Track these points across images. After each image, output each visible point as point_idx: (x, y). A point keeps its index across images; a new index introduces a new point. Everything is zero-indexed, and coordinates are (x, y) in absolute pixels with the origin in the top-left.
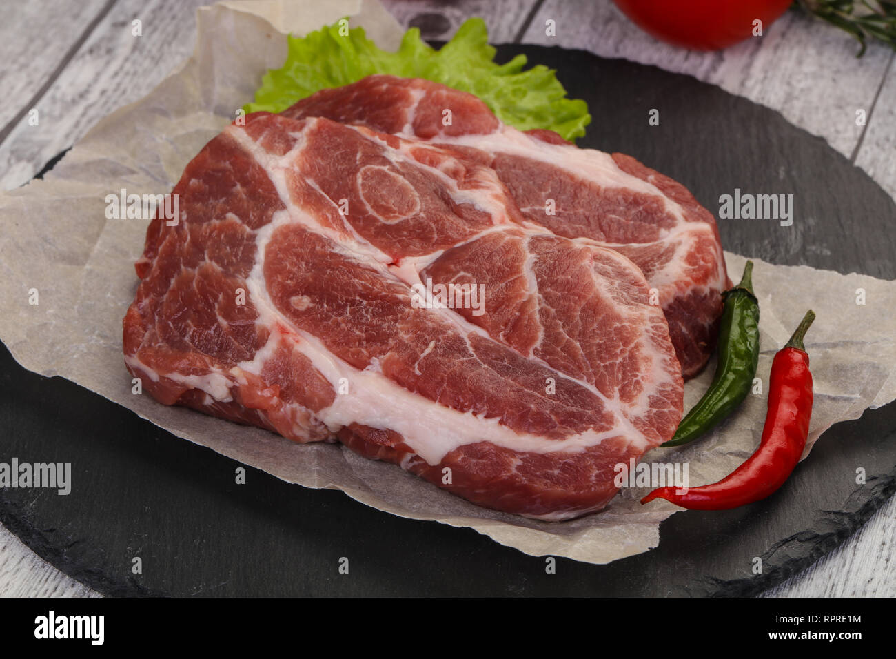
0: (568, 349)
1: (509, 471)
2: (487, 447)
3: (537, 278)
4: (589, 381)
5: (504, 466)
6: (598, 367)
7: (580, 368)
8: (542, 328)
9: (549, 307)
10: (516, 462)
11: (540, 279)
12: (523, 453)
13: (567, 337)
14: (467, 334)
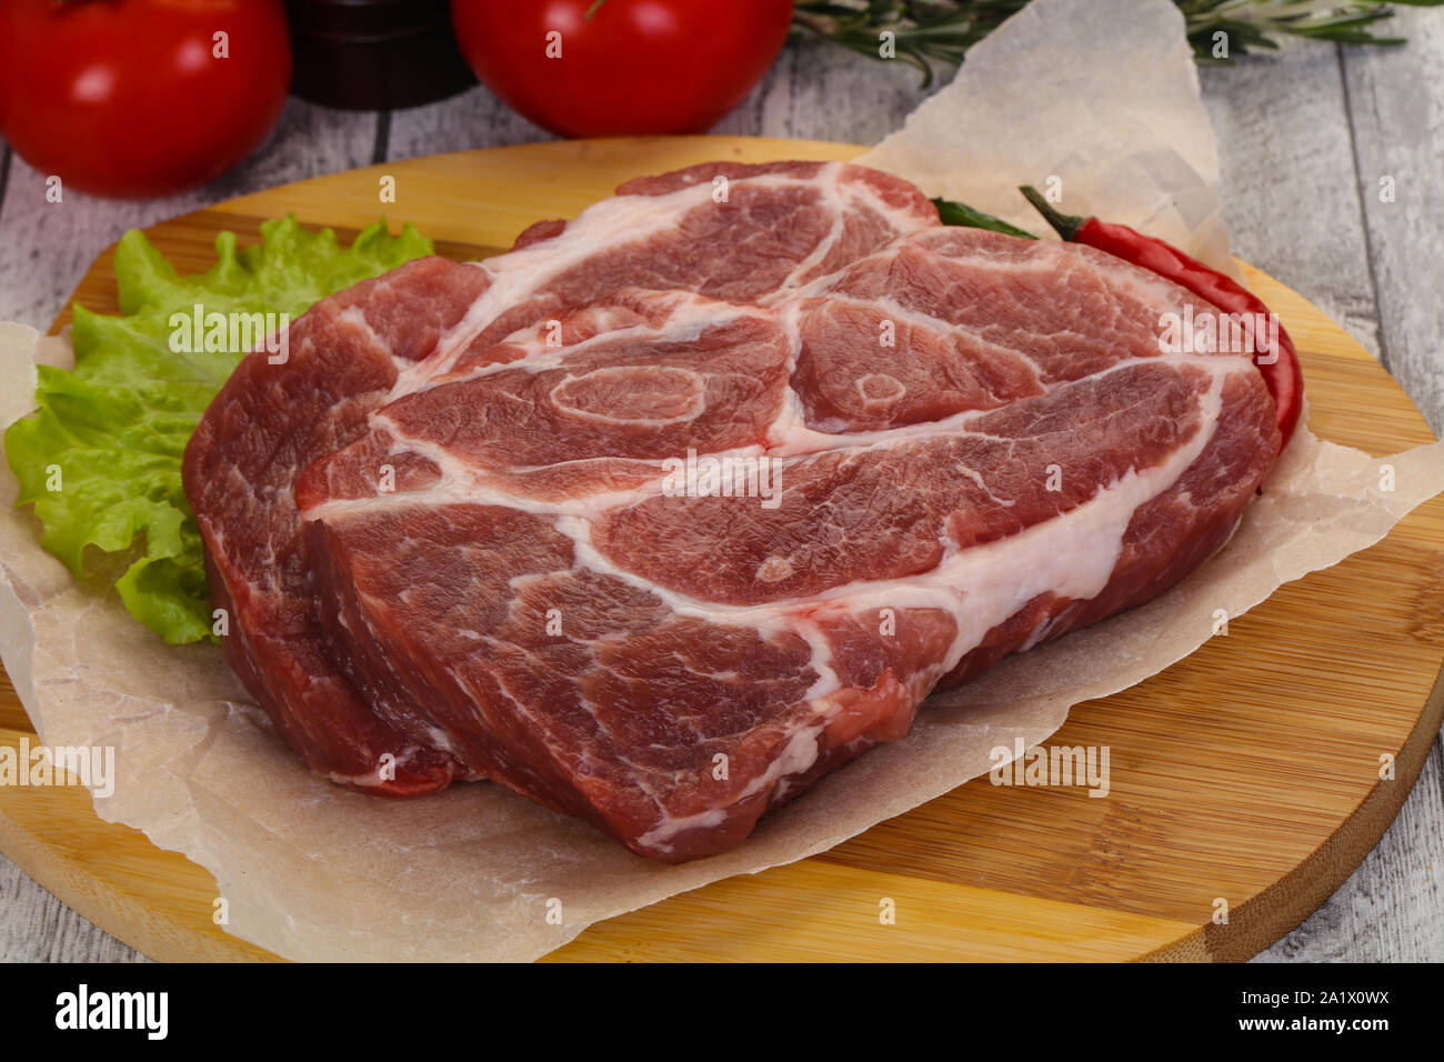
0: (1067, 346)
1: (1188, 514)
2: (1145, 513)
3: (929, 314)
4: (1123, 357)
5: (1180, 512)
6: (1113, 335)
7: (1100, 353)
8: (1017, 352)
9: (988, 327)
10: (1184, 498)
11: (934, 313)
12: (1177, 483)
13: (1048, 337)
14: (963, 430)
